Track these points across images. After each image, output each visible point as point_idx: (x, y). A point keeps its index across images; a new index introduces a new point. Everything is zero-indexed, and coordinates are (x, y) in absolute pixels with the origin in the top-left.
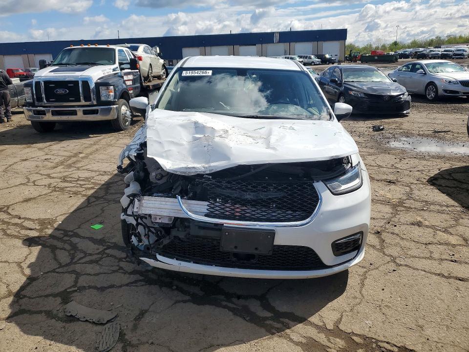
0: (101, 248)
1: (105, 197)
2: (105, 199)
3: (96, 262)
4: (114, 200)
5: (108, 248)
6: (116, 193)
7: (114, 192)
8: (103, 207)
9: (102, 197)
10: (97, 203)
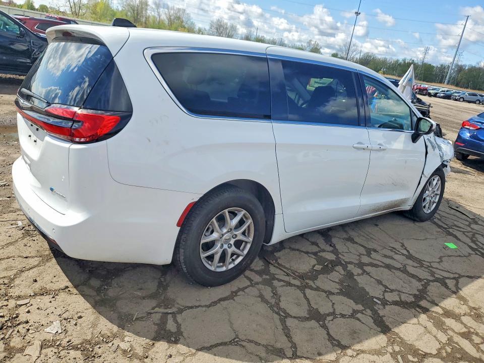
0: (451, 230)
1: (432, 278)
2: (433, 274)
3: (456, 226)
4: (422, 266)
5: (445, 228)
6: (413, 276)
7: (414, 281)
8: (439, 262)
9: (437, 280)
10: (446, 275)
